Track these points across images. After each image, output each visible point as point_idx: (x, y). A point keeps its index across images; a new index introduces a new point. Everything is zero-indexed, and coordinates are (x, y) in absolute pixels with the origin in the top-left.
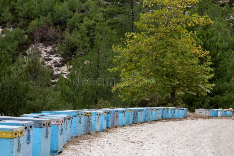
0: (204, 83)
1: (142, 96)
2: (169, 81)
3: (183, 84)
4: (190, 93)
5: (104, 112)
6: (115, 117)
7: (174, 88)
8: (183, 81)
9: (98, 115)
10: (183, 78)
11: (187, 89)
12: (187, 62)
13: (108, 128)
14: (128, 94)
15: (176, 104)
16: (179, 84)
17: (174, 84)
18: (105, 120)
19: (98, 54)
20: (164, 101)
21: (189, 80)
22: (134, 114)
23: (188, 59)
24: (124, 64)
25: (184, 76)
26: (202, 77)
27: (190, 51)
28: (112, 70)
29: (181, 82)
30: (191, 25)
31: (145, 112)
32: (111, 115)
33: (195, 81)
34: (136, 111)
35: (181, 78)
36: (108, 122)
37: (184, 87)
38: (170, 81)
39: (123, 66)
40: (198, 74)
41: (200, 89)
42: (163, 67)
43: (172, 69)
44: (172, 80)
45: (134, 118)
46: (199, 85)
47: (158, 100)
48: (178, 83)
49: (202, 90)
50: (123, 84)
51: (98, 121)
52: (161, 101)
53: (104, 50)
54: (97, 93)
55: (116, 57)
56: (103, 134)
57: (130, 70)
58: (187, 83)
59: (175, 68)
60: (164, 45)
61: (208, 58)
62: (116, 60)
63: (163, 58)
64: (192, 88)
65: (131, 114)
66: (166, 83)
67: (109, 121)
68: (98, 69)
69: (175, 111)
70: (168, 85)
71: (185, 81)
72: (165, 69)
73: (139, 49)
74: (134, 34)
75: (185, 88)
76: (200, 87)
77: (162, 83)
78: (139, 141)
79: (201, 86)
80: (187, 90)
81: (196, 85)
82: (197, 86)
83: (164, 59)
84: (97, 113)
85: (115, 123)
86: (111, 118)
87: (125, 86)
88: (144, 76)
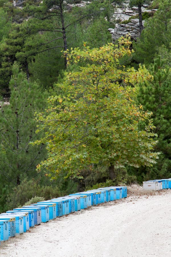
0: (147, 152)
1: (74, 174)
2: (105, 153)
3: (121, 155)
4: (131, 165)
5: (26, 214)
6: (38, 215)
7: (112, 160)
8: (122, 152)
9: (21, 218)
10: (122, 148)
11: (127, 161)
12: (124, 129)
13: (31, 227)
14: (57, 171)
15: (116, 180)
16: (118, 156)
17: (111, 157)
18: (27, 221)
19: (16, 115)
20: (105, 174)
21: (129, 151)
22: (58, 208)
23: (126, 125)
24: (49, 135)
25: (122, 146)
26: (144, 145)
27: (127, 114)
28: (36, 143)
29: (119, 153)
30: (127, 81)
31: (71, 203)
32: (33, 215)
33: (136, 150)
34: (60, 204)
35: (119, 148)
36: (30, 222)
37: (123, 159)
38: (107, 153)
39: (48, 137)
40: (139, 142)
41: (142, 161)
42: (97, 136)
43: (107, 139)
44: (108, 151)
45: (58, 211)
46: (141, 156)
47: (98, 172)
48: (115, 154)
49: (145, 161)
50: (49, 161)
51: (21, 224)
52: (101, 174)
53: (24, 110)
54: (18, 167)
55: (39, 127)
56: (26, 235)
57: (57, 142)
58: (126, 153)
59: (111, 137)
60: (96, 109)
61: (150, 122)
62: (39, 131)
63: (95, 125)
64: (133, 159)
65: (54, 209)
66: (102, 156)
67: (32, 220)
68: (18, 135)
69: (109, 193)
70: (105, 158)
71: (124, 152)
72: (98, 139)
73: (66, 117)
74: (59, 98)
75: (125, 160)
76: (142, 158)
77: (96, 156)
78: (56, 240)
79: (144, 157)
80: (127, 163)
81: (137, 155)
82: (139, 156)
83: (97, 127)
84: (20, 217)
85: (38, 221)
86: (34, 218)
87: (52, 163)
88: (75, 150)
